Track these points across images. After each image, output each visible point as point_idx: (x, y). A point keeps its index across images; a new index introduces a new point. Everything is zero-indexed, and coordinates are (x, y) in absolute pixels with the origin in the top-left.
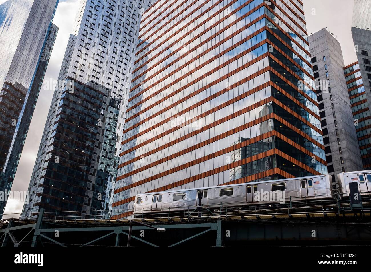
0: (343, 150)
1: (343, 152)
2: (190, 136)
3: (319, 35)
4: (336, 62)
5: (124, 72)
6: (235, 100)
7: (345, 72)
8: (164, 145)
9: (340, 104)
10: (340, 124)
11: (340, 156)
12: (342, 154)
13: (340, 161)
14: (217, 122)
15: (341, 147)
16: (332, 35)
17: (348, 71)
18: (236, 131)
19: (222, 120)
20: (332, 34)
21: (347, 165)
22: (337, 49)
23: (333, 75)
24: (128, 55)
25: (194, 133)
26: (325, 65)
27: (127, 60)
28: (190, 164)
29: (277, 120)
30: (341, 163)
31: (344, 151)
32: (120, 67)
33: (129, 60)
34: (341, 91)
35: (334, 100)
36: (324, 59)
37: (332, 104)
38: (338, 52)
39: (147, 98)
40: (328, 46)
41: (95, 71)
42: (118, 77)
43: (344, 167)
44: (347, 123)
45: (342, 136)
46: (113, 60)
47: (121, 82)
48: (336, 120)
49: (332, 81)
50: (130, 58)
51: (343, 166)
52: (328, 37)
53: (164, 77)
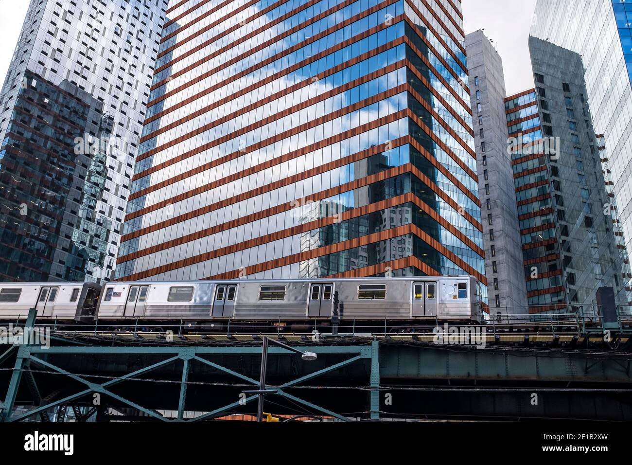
0: (496, 234)
1: (495, 236)
2: (259, 192)
3: (470, 41)
4: (495, 88)
5: (133, 71)
6: (343, 137)
7: (507, 106)
8: (210, 206)
9: (497, 158)
10: (495, 191)
11: (491, 243)
12: (493, 240)
13: (490, 251)
14: (309, 171)
15: (492, 230)
16: (491, 43)
17: (511, 105)
18: (343, 189)
19: (318, 168)
20: (490, 41)
21: (501, 259)
22: (496, 66)
23: (488, 109)
24: (141, 41)
25: (267, 188)
26: (477, 91)
27: (139, 49)
28: (257, 241)
29: (415, 176)
30: (491, 255)
31: (497, 236)
32: (126, 61)
33: (142, 50)
34: (500, 136)
35: (488, 150)
36: (477, 81)
37: (483, 157)
38: (498, 72)
39: (181, 120)
40: (483, 61)
41: (81, 64)
42: (122, 79)
43: (495, 262)
44: (505, 190)
45: (496, 211)
46: (113, 47)
47: (126, 88)
48: (488, 184)
49: (486, 118)
50: (145, 46)
51: (494, 259)
52: (484, 45)
53: (214, 86)
